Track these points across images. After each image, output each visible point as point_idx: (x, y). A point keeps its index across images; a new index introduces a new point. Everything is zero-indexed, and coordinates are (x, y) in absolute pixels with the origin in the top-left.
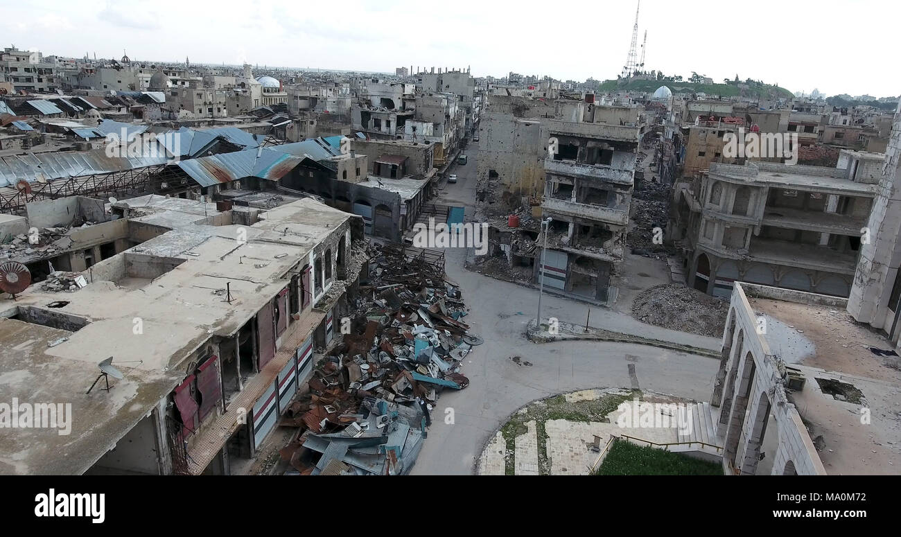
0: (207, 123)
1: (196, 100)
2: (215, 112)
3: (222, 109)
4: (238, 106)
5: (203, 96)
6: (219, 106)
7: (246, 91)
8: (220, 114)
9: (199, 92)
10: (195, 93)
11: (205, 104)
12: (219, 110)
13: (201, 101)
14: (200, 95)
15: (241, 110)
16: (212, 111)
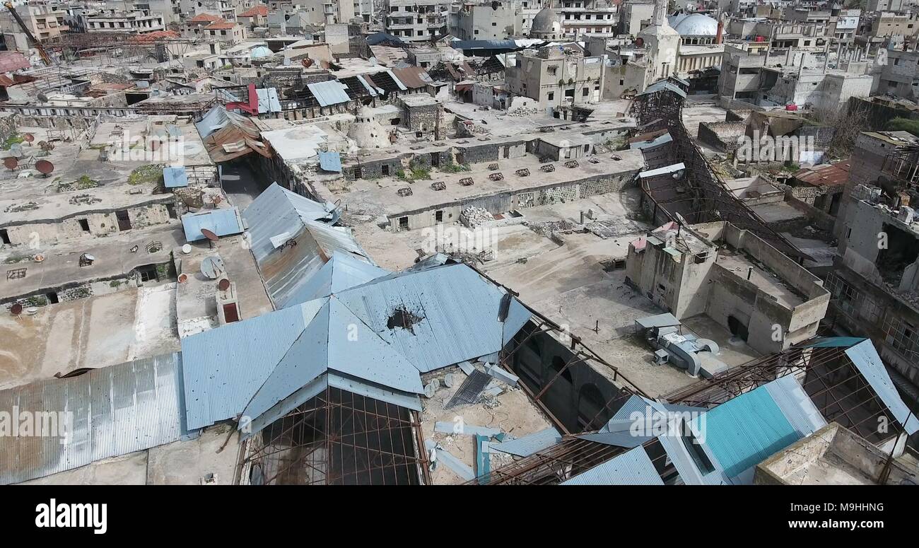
0: (524, 147)
1: (546, 79)
2: (578, 96)
3: (591, 89)
4: (622, 83)
5: (559, 71)
6: (587, 85)
7: (642, 55)
8: (588, 98)
9: (552, 64)
10: (545, 65)
11: (561, 83)
12: (586, 92)
13: (554, 80)
14: (553, 70)
15: (626, 91)
16: (573, 95)
